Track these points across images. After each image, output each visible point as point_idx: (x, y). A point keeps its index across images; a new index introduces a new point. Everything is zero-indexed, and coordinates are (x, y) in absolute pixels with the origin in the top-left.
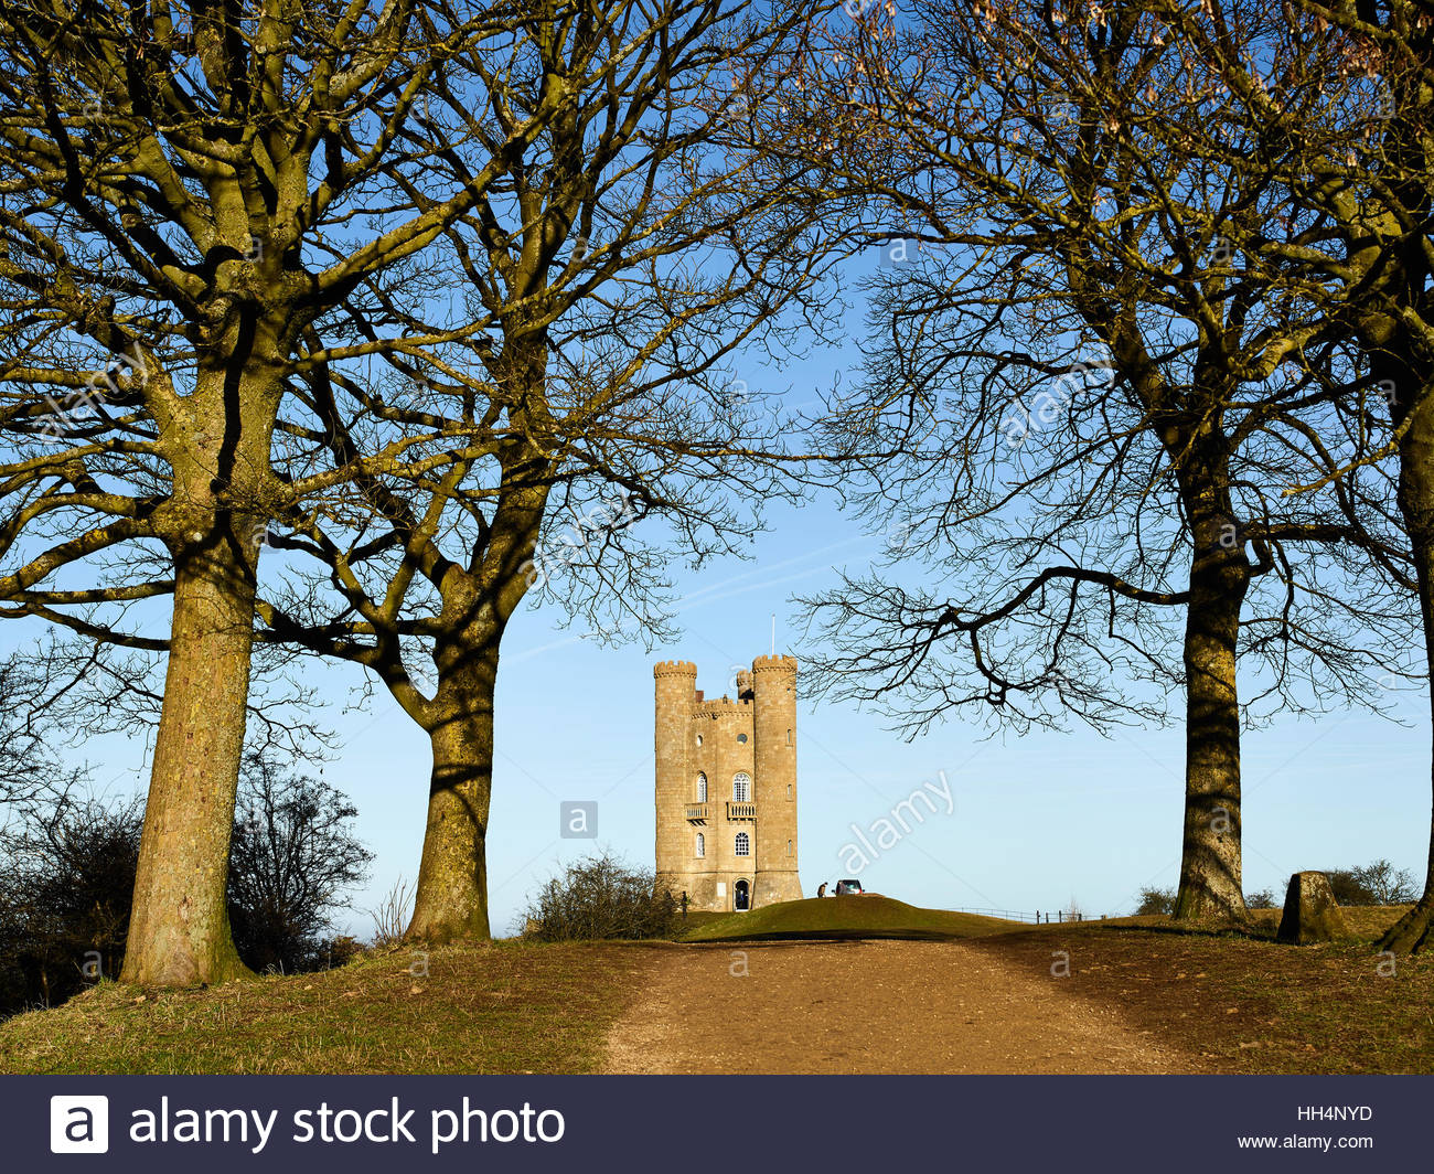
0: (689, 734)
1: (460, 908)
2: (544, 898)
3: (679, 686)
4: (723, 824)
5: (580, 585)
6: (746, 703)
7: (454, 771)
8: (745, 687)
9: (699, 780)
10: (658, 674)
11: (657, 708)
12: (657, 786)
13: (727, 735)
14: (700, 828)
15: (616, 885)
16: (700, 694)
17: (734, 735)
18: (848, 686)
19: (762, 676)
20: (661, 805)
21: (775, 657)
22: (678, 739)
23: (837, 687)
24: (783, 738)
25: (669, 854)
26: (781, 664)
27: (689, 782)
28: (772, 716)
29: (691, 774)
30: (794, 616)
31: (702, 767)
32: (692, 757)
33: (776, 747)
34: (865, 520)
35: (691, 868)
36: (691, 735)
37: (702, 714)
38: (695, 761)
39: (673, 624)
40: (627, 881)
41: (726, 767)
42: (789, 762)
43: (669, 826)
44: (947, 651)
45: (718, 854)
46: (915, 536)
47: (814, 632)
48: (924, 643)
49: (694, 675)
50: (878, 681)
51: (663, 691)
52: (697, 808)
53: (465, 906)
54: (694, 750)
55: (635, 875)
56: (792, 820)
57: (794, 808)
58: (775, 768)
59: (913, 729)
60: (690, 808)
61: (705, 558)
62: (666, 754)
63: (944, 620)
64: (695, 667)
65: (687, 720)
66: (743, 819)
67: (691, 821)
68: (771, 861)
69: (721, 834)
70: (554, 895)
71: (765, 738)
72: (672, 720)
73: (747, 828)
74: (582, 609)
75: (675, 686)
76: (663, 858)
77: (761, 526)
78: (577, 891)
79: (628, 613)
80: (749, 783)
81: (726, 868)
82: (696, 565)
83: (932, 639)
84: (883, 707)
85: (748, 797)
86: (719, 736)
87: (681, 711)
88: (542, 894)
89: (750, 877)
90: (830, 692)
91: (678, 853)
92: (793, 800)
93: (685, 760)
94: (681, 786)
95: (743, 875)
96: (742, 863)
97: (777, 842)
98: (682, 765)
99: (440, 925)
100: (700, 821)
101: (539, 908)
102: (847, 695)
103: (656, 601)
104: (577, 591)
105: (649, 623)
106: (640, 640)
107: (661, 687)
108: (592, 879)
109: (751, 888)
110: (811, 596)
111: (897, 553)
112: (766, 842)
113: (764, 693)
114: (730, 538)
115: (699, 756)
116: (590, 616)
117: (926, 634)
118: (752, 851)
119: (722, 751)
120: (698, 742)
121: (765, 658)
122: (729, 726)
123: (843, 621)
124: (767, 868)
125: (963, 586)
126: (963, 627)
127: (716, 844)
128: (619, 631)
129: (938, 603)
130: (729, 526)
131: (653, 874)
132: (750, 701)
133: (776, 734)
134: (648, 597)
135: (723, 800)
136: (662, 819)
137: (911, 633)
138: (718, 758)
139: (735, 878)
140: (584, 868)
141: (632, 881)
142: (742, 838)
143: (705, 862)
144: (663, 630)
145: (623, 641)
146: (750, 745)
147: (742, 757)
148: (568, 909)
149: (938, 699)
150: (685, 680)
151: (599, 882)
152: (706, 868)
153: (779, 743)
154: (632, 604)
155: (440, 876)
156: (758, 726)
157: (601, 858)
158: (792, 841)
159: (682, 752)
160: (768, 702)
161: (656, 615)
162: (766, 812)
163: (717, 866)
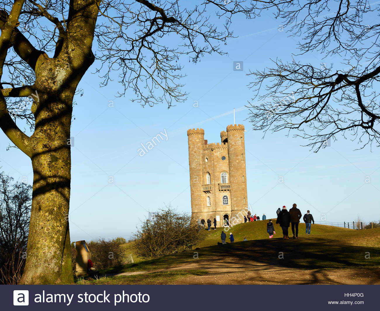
0: (202, 157)
1: (52, 265)
2: (144, 227)
3: (198, 138)
4: (218, 193)
5: (129, 71)
6: (225, 144)
7: (58, 180)
8: (224, 138)
9: (207, 176)
10: (189, 134)
11: (189, 148)
12: (191, 179)
13: (218, 157)
14: (208, 194)
15: (174, 221)
16: (206, 141)
17: (220, 157)
18: (282, 122)
19: (231, 133)
20: (193, 186)
21: (235, 125)
22: (198, 159)
23: (276, 123)
24: (240, 157)
25: (196, 205)
26: (238, 128)
27: (203, 176)
28: (235, 149)
29: (204, 173)
30: (251, 83)
31: (208, 170)
32: (204, 166)
33: (237, 161)
34: (290, 26)
35: (206, 210)
36: (203, 158)
37: (207, 149)
38: (205, 168)
39: (182, 90)
40: (178, 219)
41: (218, 170)
42: (243, 167)
43: (196, 194)
44: (336, 101)
45: (216, 204)
46: (316, 38)
47: (263, 91)
48: (327, 94)
49: (203, 134)
50: (298, 119)
51: (191, 141)
52: (207, 186)
53: (56, 264)
54: (204, 164)
55: (181, 216)
56: (245, 189)
57: (246, 185)
58: (237, 169)
59: (319, 145)
60: (204, 186)
61: (200, 55)
62: (194, 166)
63: (338, 81)
64: (203, 131)
65: (201, 152)
66: (225, 190)
67: (205, 192)
68: (237, 206)
69: (217, 196)
70: (148, 226)
71: (233, 157)
72: (195, 152)
73: (227, 194)
74: (131, 84)
75: (196, 139)
76: (194, 207)
77: (230, 34)
78: (157, 224)
79: (157, 86)
80: (227, 176)
81: (219, 210)
82: (195, 60)
83: (332, 91)
84: (301, 134)
85: (227, 181)
86: (214, 157)
87: (198, 148)
88: (143, 226)
89: (229, 213)
90: (273, 126)
91: (200, 205)
92: (245, 182)
93: (201, 168)
94: (200, 178)
95: (226, 212)
96: (226, 208)
97: (239, 199)
98: (200, 169)
99: (40, 277)
100: (208, 192)
101: (142, 232)
102: (283, 127)
103: (172, 78)
104: (127, 75)
105: (169, 90)
106: (164, 101)
107: (191, 139)
108: (164, 219)
109: (229, 217)
110: (261, 71)
111: (307, 47)
112: (235, 199)
113: (231, 140)
114: (214, 42)
115: (207, 166)
116: (136, 89)
117: (328, 90)
118: (229, 203)
119: (216, 163)
120: (206, 160)
121: (231, 126)
122: (218, 154)
123: (279, 84)
124: (236, 209)
125: (347, 62)
126: (350, 83)
127: (215, 201)
128: (152, 97)
129: (331, 73)
130: (213, 35)
131: (190, 215)
132: (226, 143)
133: (237, 156)
134: (168, 75)
135: (217, 183)
136: (193, 191)
137: (317, 91)
138: (214, 166)
139: (223, 214)
140: (160, 214)
141: (181, 218)
142: (225, 198)
143: (211, 208)
144: (177, 94)
145: (155, 102)
146: (227, 161)
147: (224, 165)
148: (154, 232)
149: (331, 128)
150: (200, 136)
151: (166, 220)
152: (211, 210)
153: (238, 159)
154: (159, 81)
155: (39, 246)
156: (230, 153)
157: (167, 210)
158: (245, 198)
159: (200, 164)
160: (233, 143)
161: (172, 85)
162: (234, 187)
163: (216, 209)
